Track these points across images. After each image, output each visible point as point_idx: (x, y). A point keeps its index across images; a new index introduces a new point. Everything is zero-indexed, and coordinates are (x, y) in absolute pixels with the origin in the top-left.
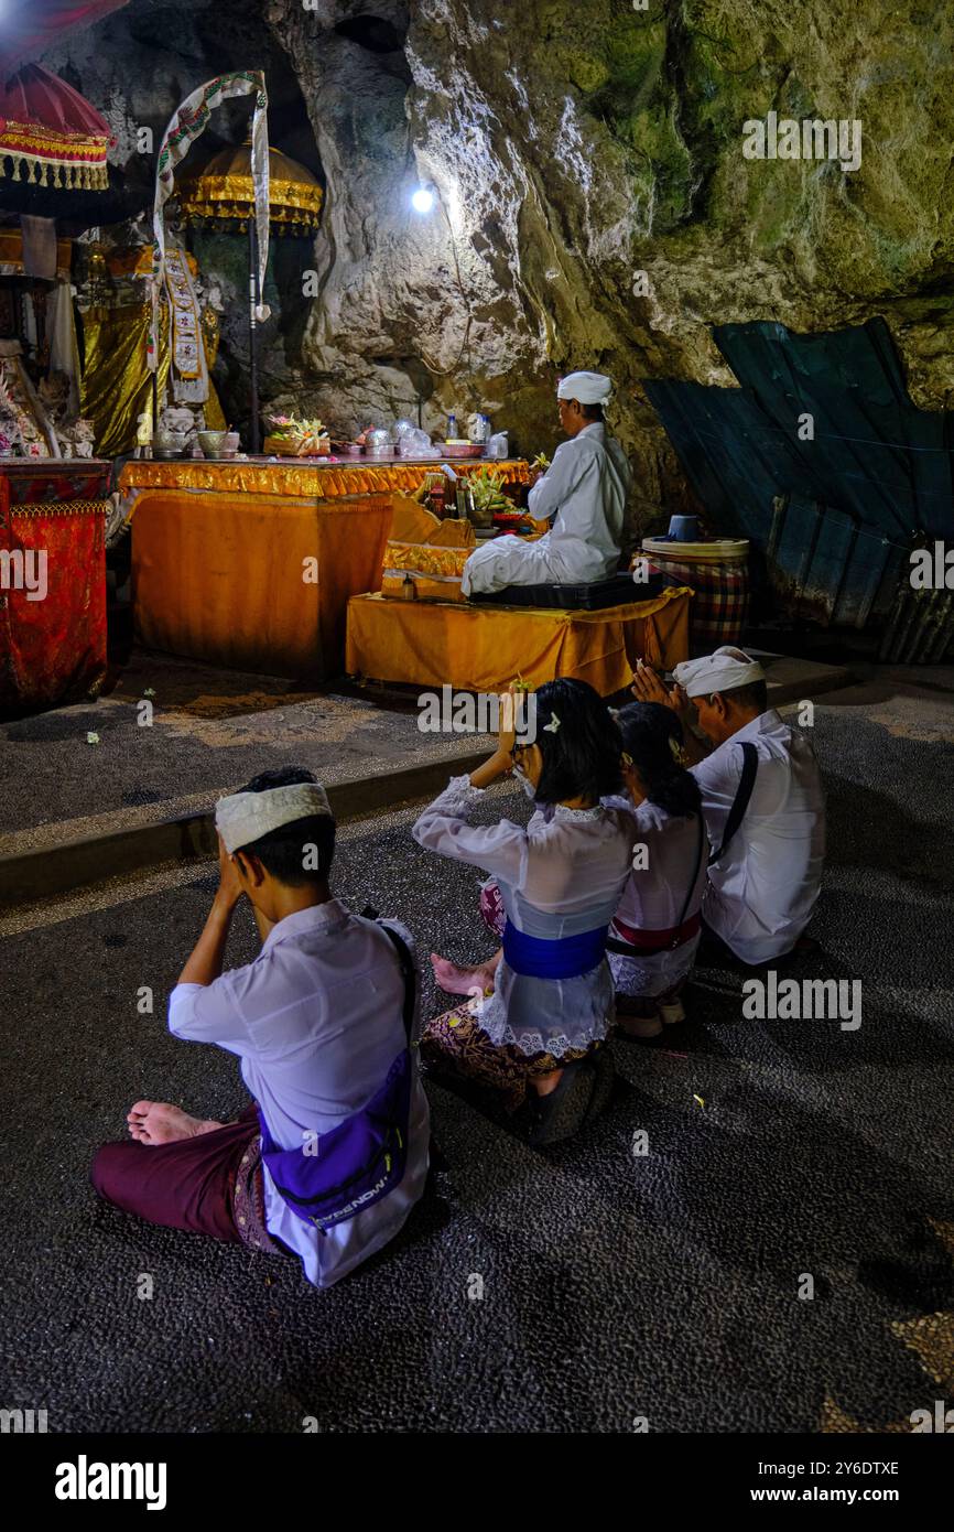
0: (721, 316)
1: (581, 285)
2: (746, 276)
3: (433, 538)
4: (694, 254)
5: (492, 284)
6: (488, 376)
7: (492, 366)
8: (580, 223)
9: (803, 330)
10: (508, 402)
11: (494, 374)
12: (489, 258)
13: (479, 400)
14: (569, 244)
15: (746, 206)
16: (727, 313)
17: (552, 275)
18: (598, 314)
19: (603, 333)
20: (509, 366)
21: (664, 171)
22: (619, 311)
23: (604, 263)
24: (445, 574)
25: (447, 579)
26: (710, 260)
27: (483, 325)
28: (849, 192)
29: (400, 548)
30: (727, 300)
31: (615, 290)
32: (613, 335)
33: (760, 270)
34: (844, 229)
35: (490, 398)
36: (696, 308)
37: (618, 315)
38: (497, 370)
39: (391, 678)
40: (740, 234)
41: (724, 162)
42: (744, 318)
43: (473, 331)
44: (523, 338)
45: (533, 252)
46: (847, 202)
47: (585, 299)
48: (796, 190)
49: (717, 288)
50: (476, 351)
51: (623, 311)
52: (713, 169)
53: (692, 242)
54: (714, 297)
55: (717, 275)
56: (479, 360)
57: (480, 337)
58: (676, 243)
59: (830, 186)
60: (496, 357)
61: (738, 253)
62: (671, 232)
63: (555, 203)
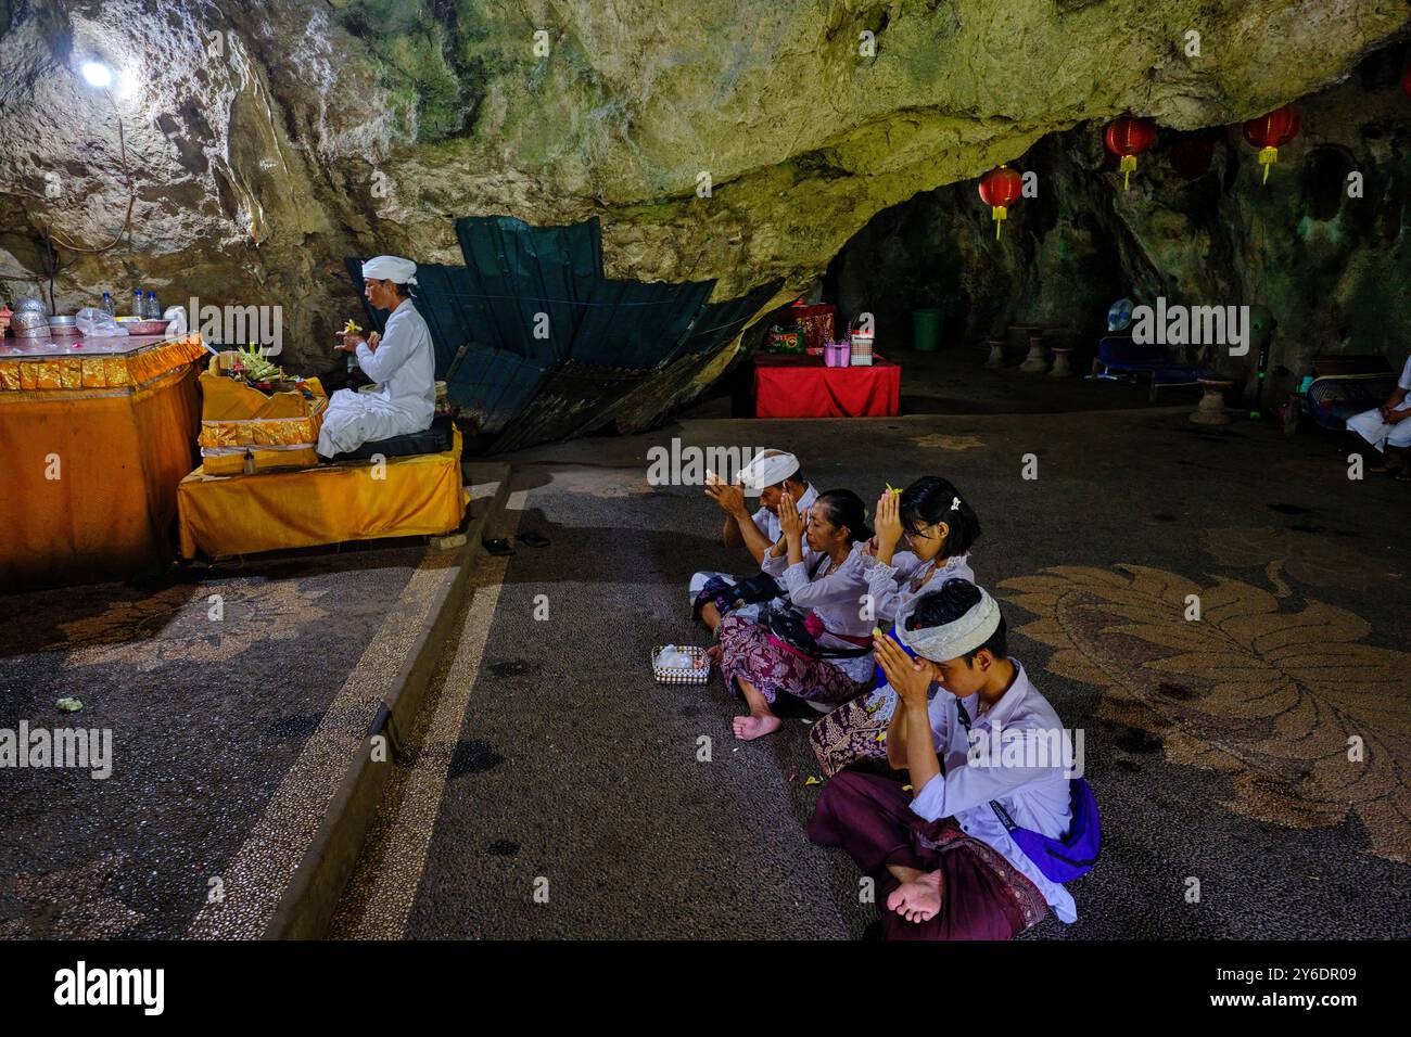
0: (460, 211)
1: (302, 176)
2: (495, 181)
3: (263, 412)
4: (451, 161)
5: (174, 166)
6: (156, 254)
7: (161, 245)
8: (310, 122)
9: (535, 223)
10: (178, 279)
11: (165, 252)
12: (179, 142)
13: (137, 276)
14: (294, 137)
15: (502, 128)
16: (466, 209)
17: (266, 164)
18: (314, 201)
19: (317, 219)
20: (186, 244)
21: (427, 91)
22: (341, 201)
23: (340, 159)
24: (288, 443)
25: (292, 447)
26: (466, 167)
27: (148, 204)
28: (629, 133)
29: (222, 426)
30: (468, 198)
31: (343, 182)
32: (326, 221)
33: (511, 178)
34: (620, 157)
35: (153, 275)
36: (436, 203)
37: (338, 204)
38: (169, 248)
39: (254, 550)
40: (496, 149)
41: (490, 91)
42: (481, 213)
43: (136, 210)
44: (208, 220)
45: (243, 140)
46: (627, 139)
47: (305, 186)
48: (565, 122)
49: (462, 189)
50: (140, 229)
51: (345, 201)
52: (484, 96)
53: (454, 151)
54: (456, 195)
55: (466, 179)
56: (144, 238)
57: (147, 216)
58: (437, 151)
59: (613, 125)
60: (168, 235)
61: (494, 164)
62: (435, 142)
63: (280, 99)
